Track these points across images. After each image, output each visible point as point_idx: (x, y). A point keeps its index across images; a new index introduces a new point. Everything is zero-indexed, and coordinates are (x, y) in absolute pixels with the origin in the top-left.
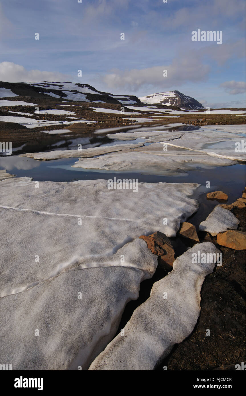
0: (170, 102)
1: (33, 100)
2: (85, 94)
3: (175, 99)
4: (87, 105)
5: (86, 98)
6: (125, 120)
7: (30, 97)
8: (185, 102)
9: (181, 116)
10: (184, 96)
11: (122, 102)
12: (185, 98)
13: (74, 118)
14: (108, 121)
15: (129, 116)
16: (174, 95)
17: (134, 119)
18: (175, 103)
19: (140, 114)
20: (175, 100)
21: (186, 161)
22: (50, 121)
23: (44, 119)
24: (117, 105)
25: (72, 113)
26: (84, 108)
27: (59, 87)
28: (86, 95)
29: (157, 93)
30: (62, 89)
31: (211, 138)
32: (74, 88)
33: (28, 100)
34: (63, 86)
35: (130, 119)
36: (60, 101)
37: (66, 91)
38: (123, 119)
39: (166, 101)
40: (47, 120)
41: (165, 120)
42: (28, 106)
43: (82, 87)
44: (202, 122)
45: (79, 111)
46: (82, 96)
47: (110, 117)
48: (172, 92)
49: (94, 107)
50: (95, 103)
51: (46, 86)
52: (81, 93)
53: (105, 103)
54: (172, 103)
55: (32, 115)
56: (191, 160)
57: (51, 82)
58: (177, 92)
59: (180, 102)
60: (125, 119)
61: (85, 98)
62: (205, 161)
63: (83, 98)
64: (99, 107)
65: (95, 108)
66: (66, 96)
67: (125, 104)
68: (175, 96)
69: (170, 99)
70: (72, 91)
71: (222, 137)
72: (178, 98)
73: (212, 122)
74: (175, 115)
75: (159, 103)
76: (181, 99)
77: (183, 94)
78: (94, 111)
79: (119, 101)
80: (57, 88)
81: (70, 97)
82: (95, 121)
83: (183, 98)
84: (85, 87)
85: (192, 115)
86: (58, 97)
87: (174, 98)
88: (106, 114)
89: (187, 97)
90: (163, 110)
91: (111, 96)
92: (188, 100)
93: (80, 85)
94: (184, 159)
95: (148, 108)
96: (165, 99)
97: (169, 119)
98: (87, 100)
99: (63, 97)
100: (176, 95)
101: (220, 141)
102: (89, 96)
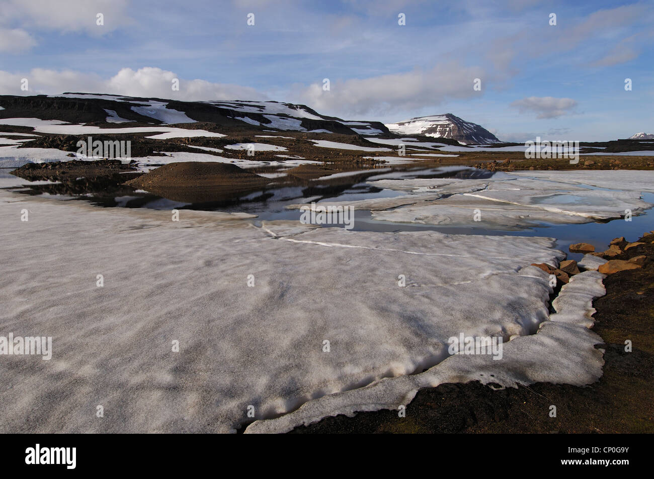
0: (439, 132)
1: (219, 128)
2: (298, 119)
3: (447, 127)
4: (303, 136)
5: (301, 125)
6: (367, 160)
7: (214, 124)
8: (465, 132)
9: (462, 154)
10: (464, 122)
11: (359, 131)
12: (465, 126)
13: (287, 156)
14: (341, 161)
15: (373, 154)
16: (446, 121)
17: (381, 159)
18: (447, 133)
19: (390, 150)
20: (448, 129)
21: (522, 217)
22: (250, 160)
23: (240, 157)
24: (352, 136)
25: (282, 149)
26: (299, 140)
27: (259, 109)
28: (301, 122)
29: (416, 118)
30: (262, 111)
31: (537, 190)
32: (281, 110)
33: (211, 129)
34: (265, 107)
35: (375, 158)
36: (260, 130)
37: (270, 114)
38: (364, 158)
39: (432, 130)
40: (245, 159)
41: (435, 161)
42: (214, 138)
43: (295, 109)
44: (504, 165)
45: (292, 145)
46: (294, 122)
47: (343, 155)
48: (443, 115)
49: (315, 139)
50: (317, 134)
51: (238, 108)
52: (292, 117)
53: (332, 133)
54: (442, 133)
55: (221, 151)
56: (528, 216)
57: (246, 101)
58: (450, 117)
59: (456, 133)
60: (367, 158)
61: (299, 126)
62: (547, 217)
63: (297, 126)
64: (323, 139)
65: (316, 141)
66: (269, 122)
67: (364, 134)
68: (448, 122)
69: (439, 126)
70: (278, 115)
71: (553, 188)
72: (453, 125)
73: (522, 165)
74: (450, 152)
75: (421, 133)
76: (458, 127)
77: (461, 119)
78: (314, 145)
79: (354, 129)
80: (255, 110)
81: (276, 123)
82: (319, 160)
83: (462, 126)
84: (298, 109)
85: (480, 153)
86: (257, 123)
87: (445, 125)
88: (336, 150)
89: (469, 123)
90: (428, 145)
91: (340, 122)
92: (471, 129)
93: (291, 106)
94: (518, 215)
95: (403, 141)
96: (431, 126)
97: (442, 159)
98: (302, 128)
99: (264, 124)
100: (449, 120)
101: (553, 194)
102: (305, 122)
